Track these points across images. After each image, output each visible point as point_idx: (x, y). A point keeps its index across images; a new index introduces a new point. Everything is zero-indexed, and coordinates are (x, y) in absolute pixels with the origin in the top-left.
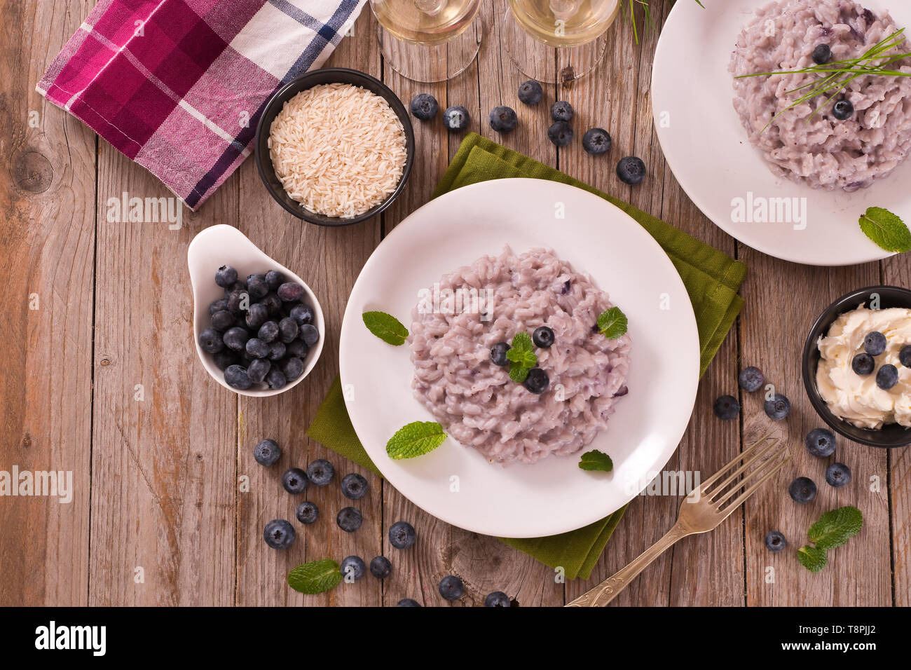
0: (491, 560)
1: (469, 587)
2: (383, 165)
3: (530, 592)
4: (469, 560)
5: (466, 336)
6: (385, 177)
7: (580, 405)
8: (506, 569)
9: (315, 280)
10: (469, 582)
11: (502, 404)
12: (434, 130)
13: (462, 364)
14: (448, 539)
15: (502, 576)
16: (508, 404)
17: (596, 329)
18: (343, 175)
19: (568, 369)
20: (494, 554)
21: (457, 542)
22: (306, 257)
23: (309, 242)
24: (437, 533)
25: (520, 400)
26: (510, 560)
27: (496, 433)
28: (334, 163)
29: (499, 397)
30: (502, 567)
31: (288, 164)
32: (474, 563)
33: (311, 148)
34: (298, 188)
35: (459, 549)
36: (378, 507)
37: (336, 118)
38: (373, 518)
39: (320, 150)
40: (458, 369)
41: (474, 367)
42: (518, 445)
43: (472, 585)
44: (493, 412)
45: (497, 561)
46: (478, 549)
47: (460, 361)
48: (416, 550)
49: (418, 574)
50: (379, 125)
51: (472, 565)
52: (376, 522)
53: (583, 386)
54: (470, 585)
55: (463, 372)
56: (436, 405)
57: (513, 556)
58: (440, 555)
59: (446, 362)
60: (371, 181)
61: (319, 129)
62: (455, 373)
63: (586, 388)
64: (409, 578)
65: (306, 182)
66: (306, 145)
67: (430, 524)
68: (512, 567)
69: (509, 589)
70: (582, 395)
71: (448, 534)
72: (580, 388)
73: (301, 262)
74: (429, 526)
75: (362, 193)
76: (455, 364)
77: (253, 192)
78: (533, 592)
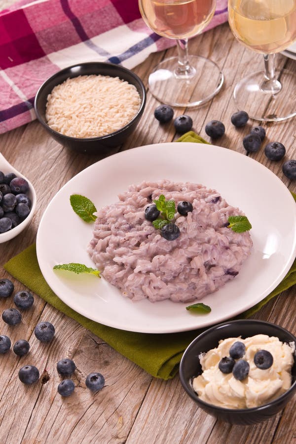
0: (102, 362)
1: (80, 374)
2: (118, 115)
3: (122, 385)
4: (87, 359)
5: (134, 205)
6: (117, 121)
7: (198, 263)
8: (111, 369)
9: (49, 193)
10: (81, 371)
11: (143, 247)
12: (166, 130)
13: (124, 221)
14: (77, 344)
15: (106, 373)
16: (147, 248)
17: (227, 225)
18: (89, 116)
19: (197, 235)
20: (106, 359)
21: (83, 348)
22: (49, 180)
23: (55, 172)
24: (71, 340)
25: (156, 246)
26: (116, 364)
27: (133, 268)
28: (86, 110)
29: (143, 243)
30: (108, 367)
31: (56, 108)
32: (90, 361)
33: (74, 101)
34: (57, 123)
35: (82, 352)
36: (36, 319)
37: (98, 89)
38: (29, 324)
39: (80, 102)
40: (121, 225)
41: (132, 223)
42: (145, 278)
43: (82, 373)
44: (135, 251)
45: (106, 363)
46: (96, 354)
47: (124, 219)
48: (51, 347)
49: (47, 359)
50: (125, 95)
51: (87, 362)
52: (30, 326)
53: (204, 250)
54: (81, 372)
55: (123, 227)
56: (99, 253)
57: (119, 363)
58: (67, 352)
59: (115, 220)
60: (107, 121)
61: (84, 93)
62: (117, 228)
63: (206, 252)
64: (39, 361)
65: (64, 119)
66: (72, 99)
67: (69, 334)
68: (116, 369)
69: (108, 380)
70: (202, 257)
71: (78, 341)
72: (202, 252)
73: (44, 181)
74: (67, 336)
75: (98, 128)
76: (120, 220)
77: (29, 141)
78: (124, 386)
